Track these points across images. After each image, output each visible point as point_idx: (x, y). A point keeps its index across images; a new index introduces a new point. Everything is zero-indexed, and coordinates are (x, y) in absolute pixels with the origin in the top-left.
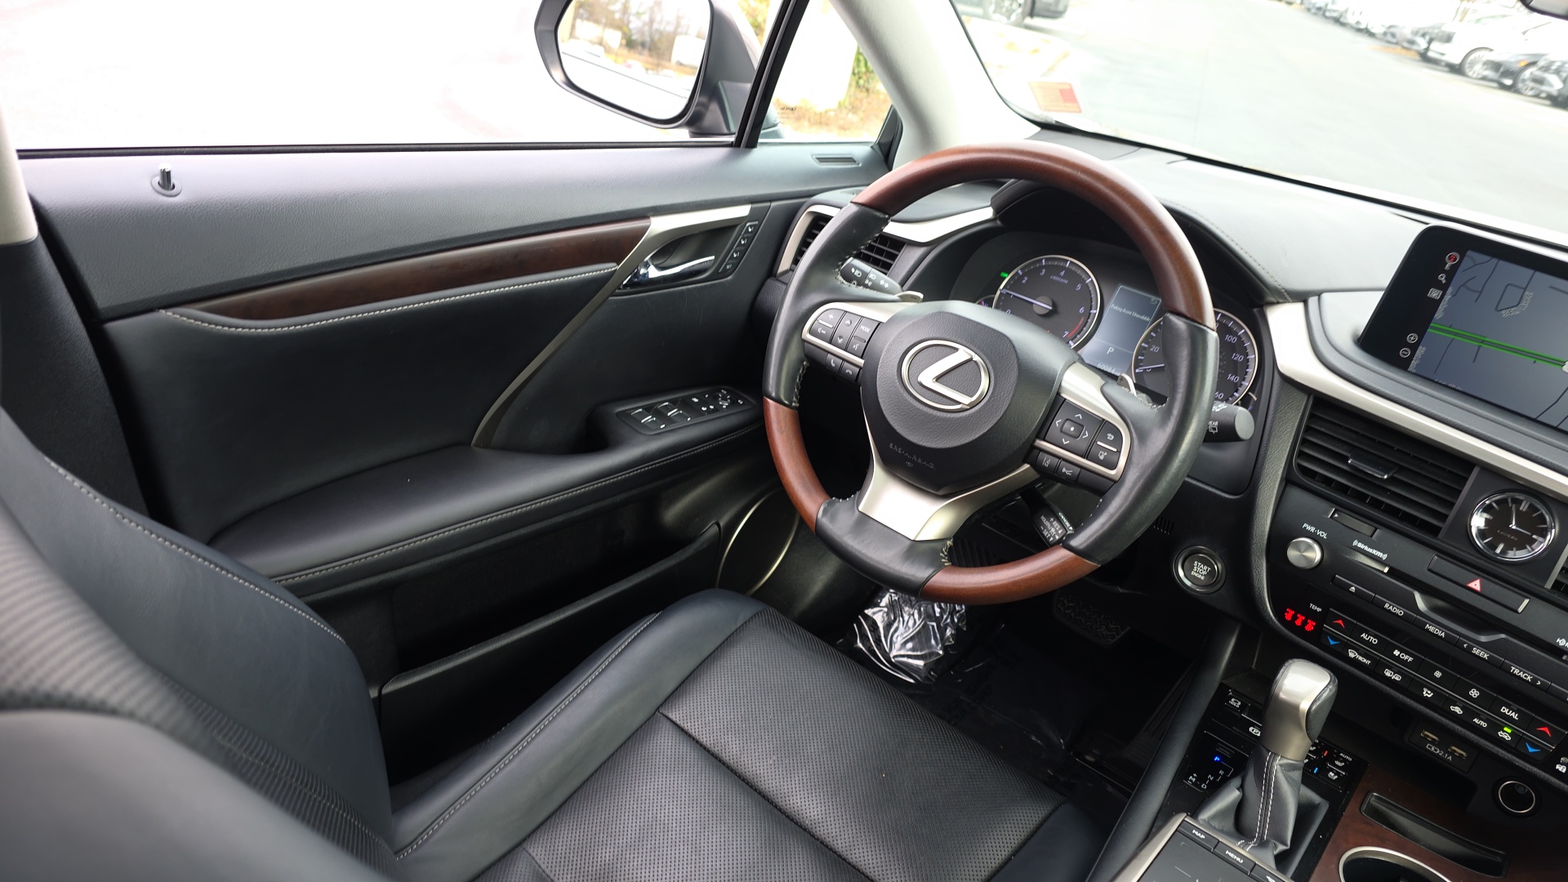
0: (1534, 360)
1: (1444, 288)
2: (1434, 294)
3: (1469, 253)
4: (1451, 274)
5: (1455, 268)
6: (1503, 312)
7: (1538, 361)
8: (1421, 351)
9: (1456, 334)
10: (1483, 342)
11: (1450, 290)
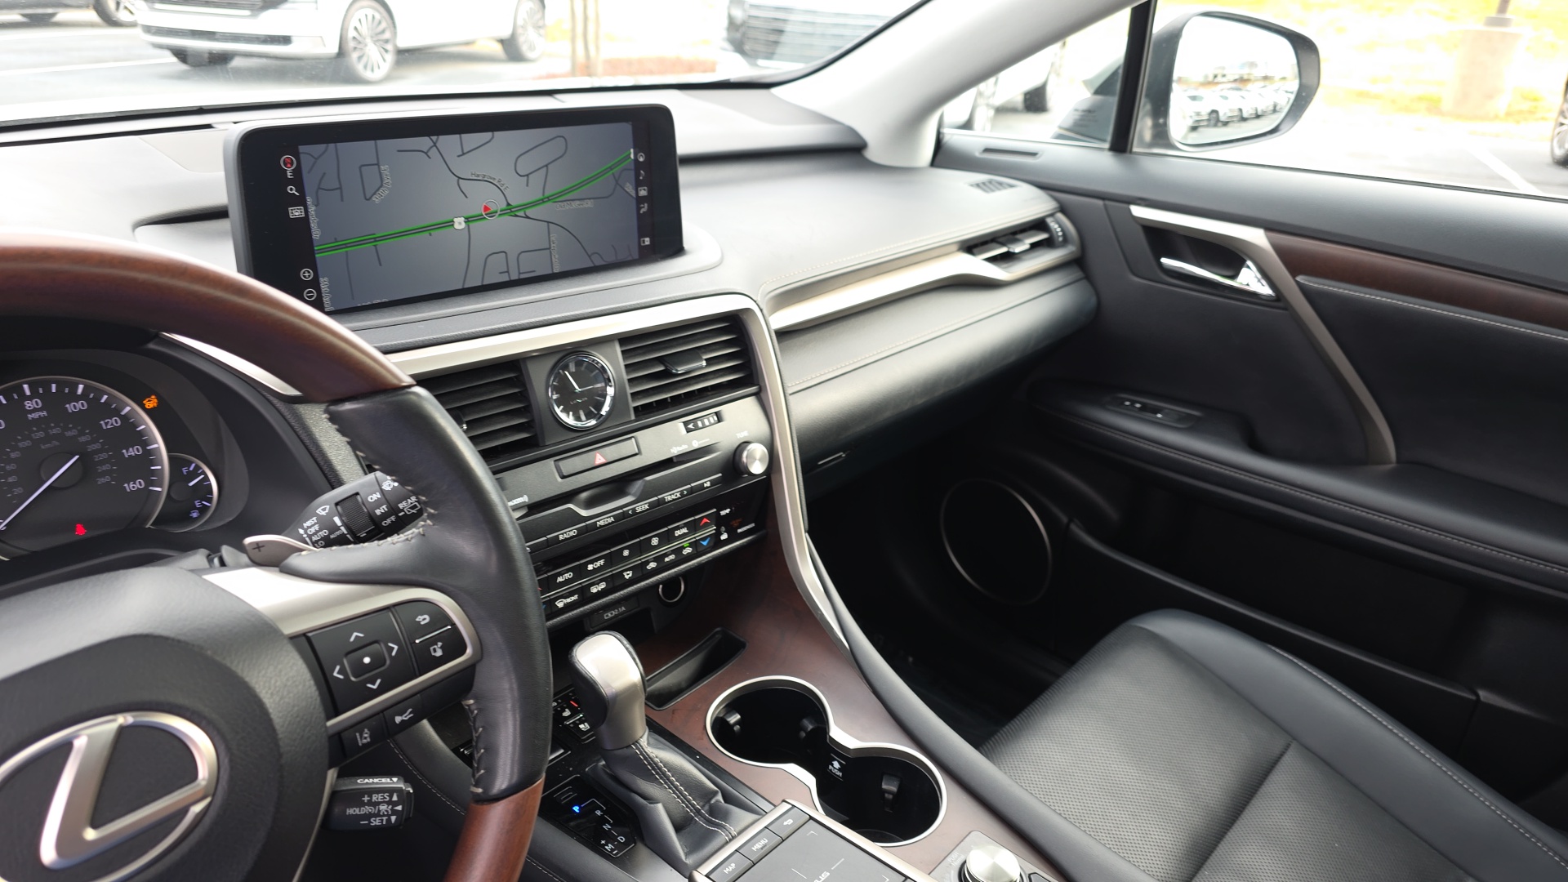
0: (427, 233)
1: (301, 201)
2: (296, 212)
3: (302, 148)
4: (298, 181)
5: (298, 172)
6: (374, 199)
7: (432, 232)
8: (324, 283)
9: (346, 246)
10: (375, 240)
11: (309, 200)
